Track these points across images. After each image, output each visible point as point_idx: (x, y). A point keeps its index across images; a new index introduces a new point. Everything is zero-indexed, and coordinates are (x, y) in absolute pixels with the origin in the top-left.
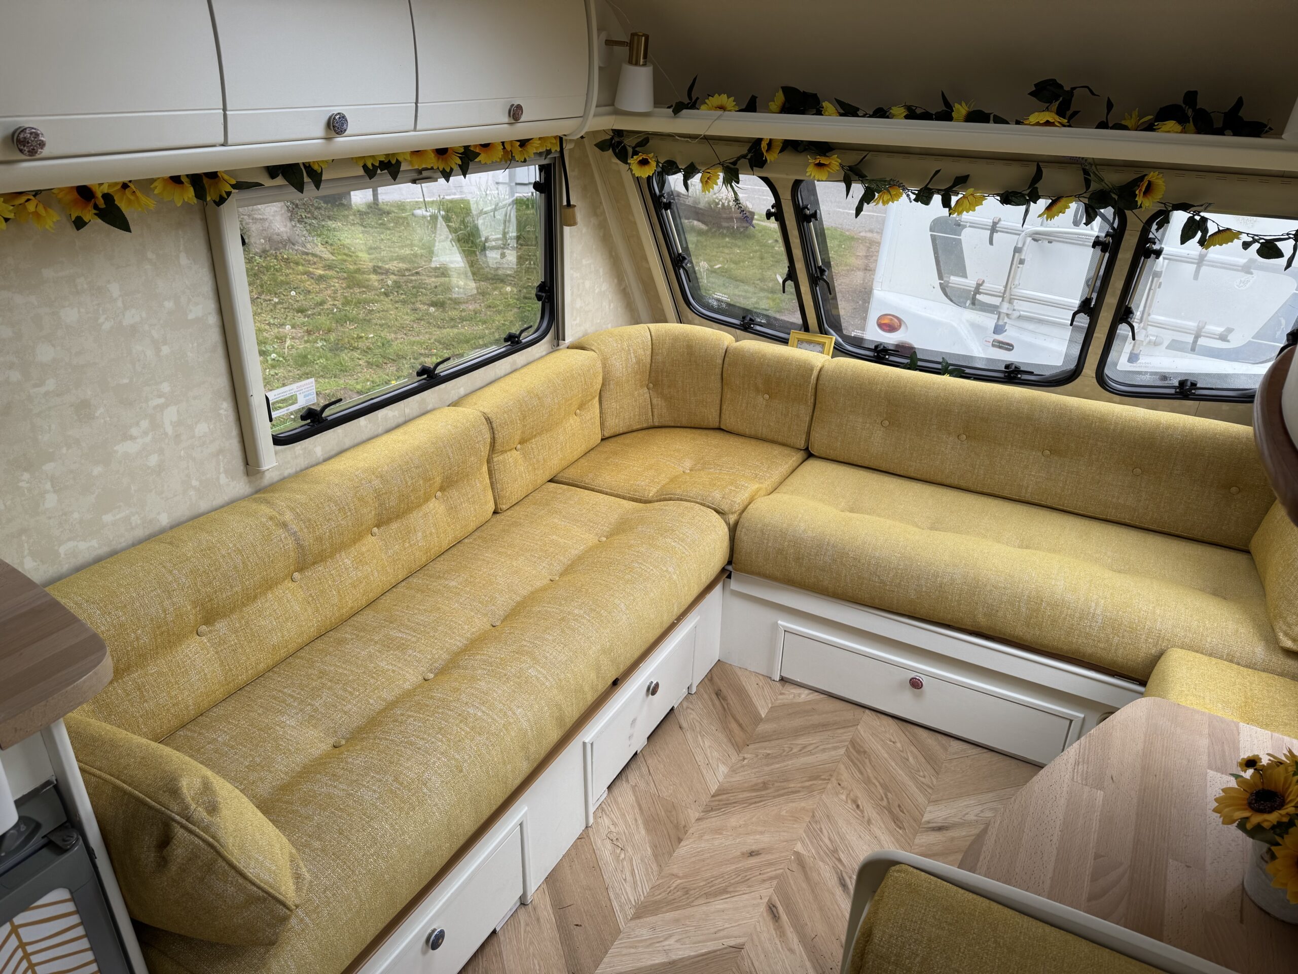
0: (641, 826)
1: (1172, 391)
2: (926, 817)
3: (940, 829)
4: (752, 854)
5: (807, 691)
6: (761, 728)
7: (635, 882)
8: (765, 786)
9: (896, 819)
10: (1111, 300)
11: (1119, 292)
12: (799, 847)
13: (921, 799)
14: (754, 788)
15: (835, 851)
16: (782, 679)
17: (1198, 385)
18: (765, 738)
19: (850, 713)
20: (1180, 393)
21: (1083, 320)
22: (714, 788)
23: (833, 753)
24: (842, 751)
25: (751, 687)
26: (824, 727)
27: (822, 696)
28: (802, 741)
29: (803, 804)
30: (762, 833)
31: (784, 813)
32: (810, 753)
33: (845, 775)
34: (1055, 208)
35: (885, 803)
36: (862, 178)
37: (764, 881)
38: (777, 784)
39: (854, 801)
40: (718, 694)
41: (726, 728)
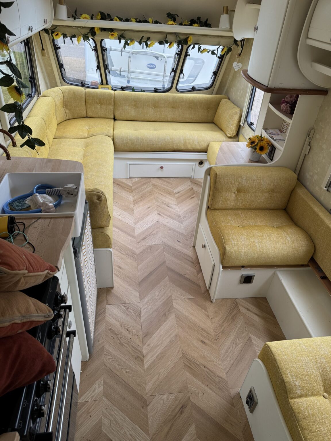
0: (123, 211)
1: (191, 90)
2: (175, 192)
3: (178, 193)
4: (148, 208)
5: (137, 179)
6: (133, 188)
7: (130, 220)
8: (142, 197)
9: (170, 194)
10: (179, 68)
11: (181, 66)
12: (156, 204)
13: (172, 190)
14: (140, 198)
15: (163, 202)
16: (130, 178)
17: (196, 87)
18: (135, 189)
19: (148, 180)
20: (193, 90)
21: (173, 74)
22: (132, 201)
23: (150, 187)
24: (152, 187)
25: (124, 181)
26: (145, 184)
27: (140, 179)
28: (143, 187)
29: (151, 197)
30: (147, 204)
31: (149, 200)
32: (146, 189)
33: (155, 190)
34: (171, 45)
35: (166, 192)
36: (124, 38)
37: (154, 211)
38: (144, 196)
39: (160, 194)
40: (118, 184)
41: (125, 190)
